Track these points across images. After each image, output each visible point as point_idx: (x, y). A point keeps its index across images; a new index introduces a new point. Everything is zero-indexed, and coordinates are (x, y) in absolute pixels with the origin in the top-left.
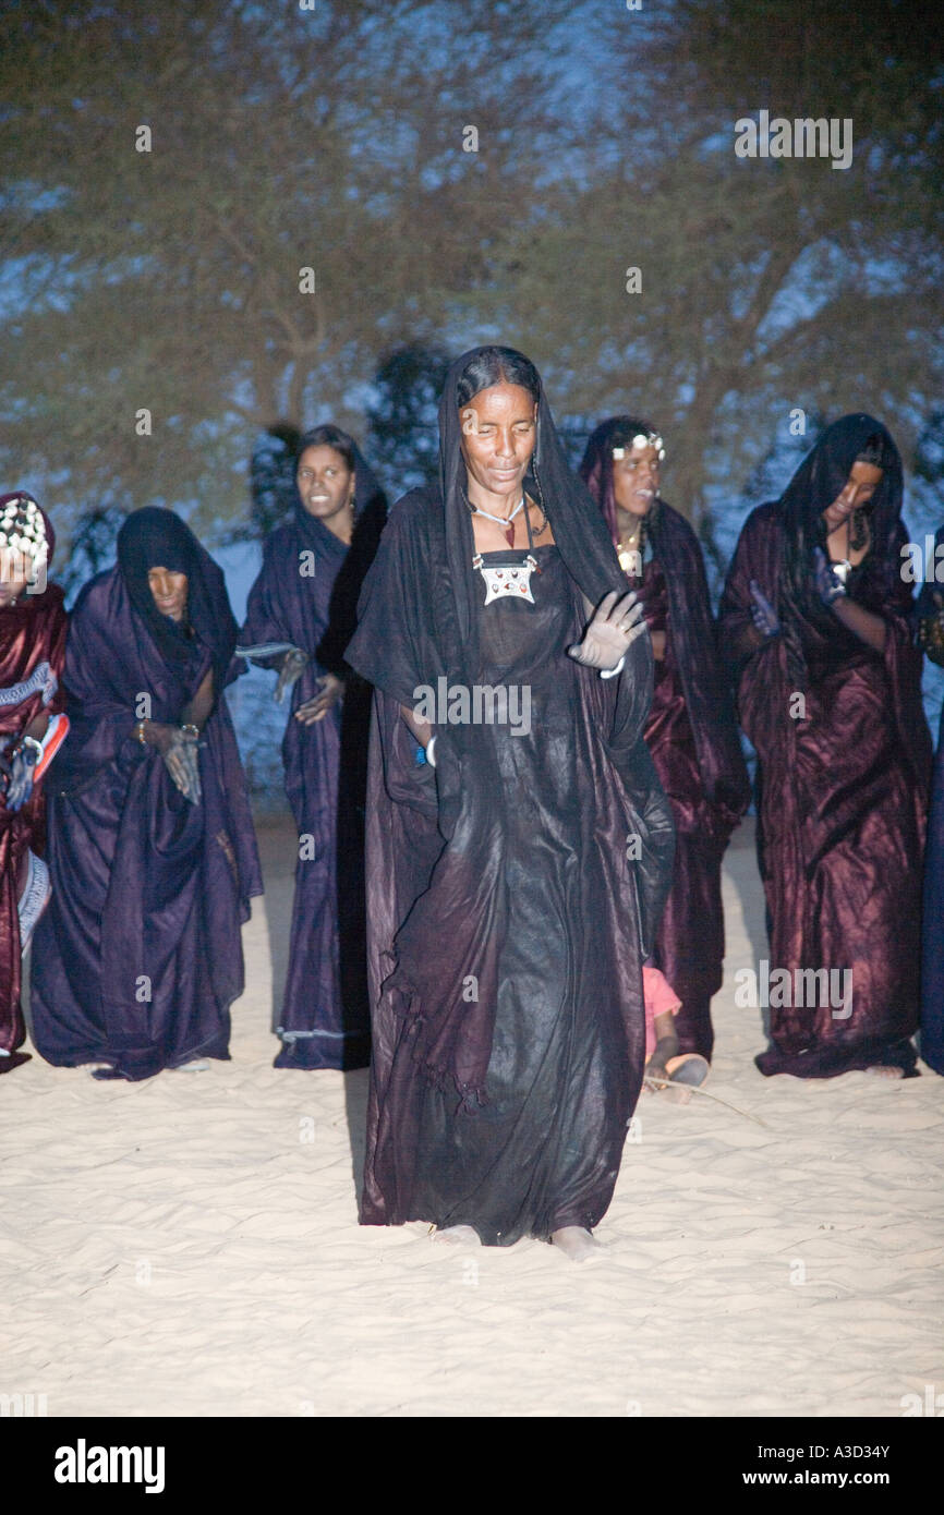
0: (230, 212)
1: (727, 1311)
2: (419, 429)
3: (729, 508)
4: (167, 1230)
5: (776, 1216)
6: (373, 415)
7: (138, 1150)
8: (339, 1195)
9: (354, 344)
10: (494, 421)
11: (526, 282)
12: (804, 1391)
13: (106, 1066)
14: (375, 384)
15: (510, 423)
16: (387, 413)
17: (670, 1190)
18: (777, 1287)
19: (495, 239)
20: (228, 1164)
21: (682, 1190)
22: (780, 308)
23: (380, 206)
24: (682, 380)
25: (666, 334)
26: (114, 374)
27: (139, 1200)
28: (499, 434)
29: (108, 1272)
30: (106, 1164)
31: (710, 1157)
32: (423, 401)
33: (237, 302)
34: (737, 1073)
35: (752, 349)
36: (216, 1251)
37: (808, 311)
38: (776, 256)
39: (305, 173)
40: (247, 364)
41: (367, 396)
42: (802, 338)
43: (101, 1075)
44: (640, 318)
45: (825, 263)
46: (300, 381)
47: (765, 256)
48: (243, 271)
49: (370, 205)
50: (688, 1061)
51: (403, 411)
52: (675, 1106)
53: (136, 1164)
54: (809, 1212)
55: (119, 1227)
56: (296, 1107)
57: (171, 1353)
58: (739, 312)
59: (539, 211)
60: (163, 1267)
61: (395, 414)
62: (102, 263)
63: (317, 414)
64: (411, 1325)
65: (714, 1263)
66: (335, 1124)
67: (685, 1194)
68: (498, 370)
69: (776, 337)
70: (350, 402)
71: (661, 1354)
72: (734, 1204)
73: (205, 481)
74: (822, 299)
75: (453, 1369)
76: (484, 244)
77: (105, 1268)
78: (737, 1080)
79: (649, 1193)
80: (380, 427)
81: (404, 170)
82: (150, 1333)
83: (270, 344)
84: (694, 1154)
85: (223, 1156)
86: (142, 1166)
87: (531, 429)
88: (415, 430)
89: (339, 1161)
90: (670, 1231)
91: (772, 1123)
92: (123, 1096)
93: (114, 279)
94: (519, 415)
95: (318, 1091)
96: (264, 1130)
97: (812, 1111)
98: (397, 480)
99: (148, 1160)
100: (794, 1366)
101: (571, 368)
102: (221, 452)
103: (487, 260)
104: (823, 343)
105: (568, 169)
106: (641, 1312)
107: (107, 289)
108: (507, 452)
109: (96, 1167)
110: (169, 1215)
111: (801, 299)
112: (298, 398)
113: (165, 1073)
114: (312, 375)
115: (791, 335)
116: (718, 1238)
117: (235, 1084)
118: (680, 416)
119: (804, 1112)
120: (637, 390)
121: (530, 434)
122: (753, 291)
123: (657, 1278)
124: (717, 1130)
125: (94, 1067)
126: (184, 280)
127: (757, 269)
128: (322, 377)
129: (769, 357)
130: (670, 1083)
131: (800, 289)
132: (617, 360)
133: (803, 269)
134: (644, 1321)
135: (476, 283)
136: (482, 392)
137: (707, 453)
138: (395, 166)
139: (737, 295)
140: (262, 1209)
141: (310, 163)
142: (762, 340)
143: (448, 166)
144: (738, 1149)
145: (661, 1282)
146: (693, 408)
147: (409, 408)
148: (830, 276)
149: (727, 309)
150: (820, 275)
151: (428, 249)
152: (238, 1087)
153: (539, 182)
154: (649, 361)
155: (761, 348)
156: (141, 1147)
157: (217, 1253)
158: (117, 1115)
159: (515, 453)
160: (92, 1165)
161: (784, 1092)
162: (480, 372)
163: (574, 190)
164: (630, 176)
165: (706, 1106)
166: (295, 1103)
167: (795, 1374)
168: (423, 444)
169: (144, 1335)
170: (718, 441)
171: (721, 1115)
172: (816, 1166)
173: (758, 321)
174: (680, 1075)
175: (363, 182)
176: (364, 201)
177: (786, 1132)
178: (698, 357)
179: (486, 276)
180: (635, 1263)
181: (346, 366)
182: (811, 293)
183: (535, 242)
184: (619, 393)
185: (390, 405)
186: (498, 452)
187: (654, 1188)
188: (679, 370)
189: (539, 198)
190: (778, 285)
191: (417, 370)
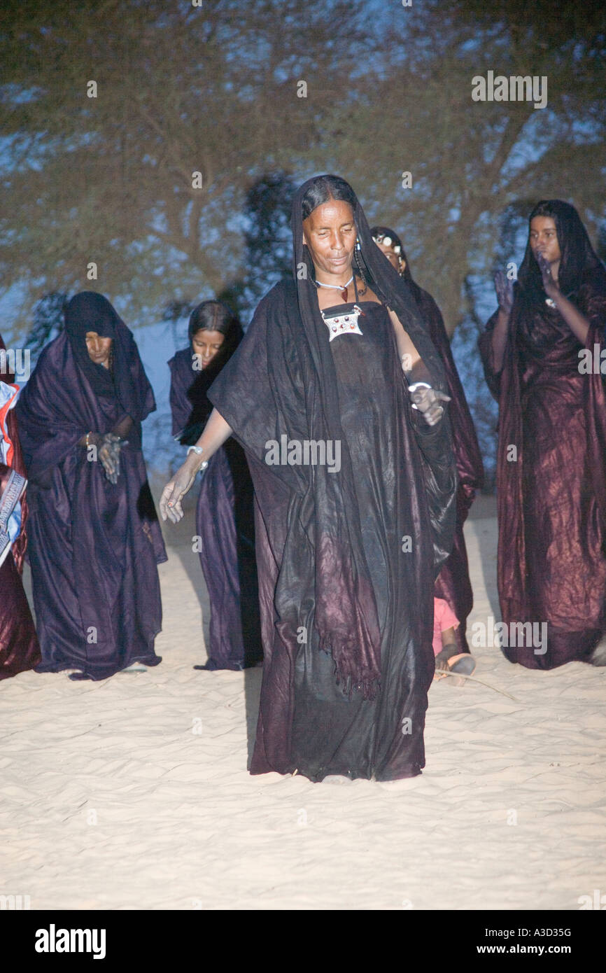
0: (148, 101)
1: (489, 821)
2: (278, 244)
3: (484, 290)
4: (120, 777)
5: (522, 759)
6: (247, 235)
7: (100, 725)
8: (232, 752)
9: (232, 188)
10: (328, 226)
11: (345, 142)
12: (540, 872)
13: (78, 671)
14: (247, 214)
15: (339, 225)
16: (255, 234)
17: (451, 743)
18: (522, 805)
19: (325, 115)
20: (159, 733)
21: (459, 742)
22: (517, 155)
23: (247, 95)
24: (452, 206)
25: (440, 175)
26: (74, 212)
27: (102, 758)
28: (332, 235)
29: (82, 805)
30: (78, 736)
31: (477, 721)
32: (279, 225)
33: (154, 162)
34: (496, 665)
35: (498, 183)
36: (152, 790)
37: (535, 156)
38: (512, 121)
39: (198, 73)
40: (161, 203)
41: (242, 222)
42: (531, 175)
43: (74, 677)
44: (423, 164)
45: (546, 124)
46: (197, 213)
47: (506, 120)
48: (158, 139)
49: (240, 94)
50: (462, 659)
51: (266, 231)
52: (454, 687)
53: (99, 735)
54: (543, 755)
55: (88, 777)
56: (204, 695)
57: (123, 857)
58: (489, 159)
59: (353, 95)
60: (117, 801)
61: (261, 234)
62: (63, 137)
63: (209, 235)
64: (281, 835)
65: (481, 790)
66: (229, 705)
67: (461, 746)
68: (328, 192)
69: (514, 174)
70: (231, 226)
71: (445, 850)
72: (493, 751)
73: (135, 282)
74: (544, 148)
75: (309, 863)
76: (318, 118)
77: (79, 804)
78: (495, 670)
79: (437, 745)
80: (252, 243)
81: (263, 70)
82: (109, 845)
83: (176, 189)
84: (466, 719)
85: (156, 728)
86: (103, 736)
87: (353, 229)
88: (274, 245)
89: (232, 730)
90: (452, 770)
91: (518, 697)
92: (89, 691)
93: (71, 148)
94: (344, 219)
95: (218, 684)
96: (183, 711)
97: (546, 689)
98: (264, 278)
99: (107, 732)
100: (533, 855)
101: (377, 200)
102: (146, 262)
103: (319, 129)
104: (545, 178)
105: (372, 66)
106: (432, 823)
107: (67, 155)
108: (338, 246)
109: (72, 737)
110: (121, 767)
111: (530, 148)
112: (196, 225)
113: (117, 675)
114: (205, 210)
115: (523, 173)
116: (484, 774)
117: (164, 680)
118: (451, 229)
119: (539, 690)
120: (422, 213)
121: (353, 233)
122: (497, 144)
123: (443, 800)
124: (482, 703)
125: (70, 672)
126: (118, 148)
127: (500, 130)
128: (211, 210)
129: (509, 188)
130: (449, 673)
131: (529, 142)
132: (408, 194)
133: (530, 129)
134: (433, 830)
135: (313, 144)
136: (318, 208)
137: (469, 254)
138: (257, 67)
139: (487, 147)
140: (182, 762)
141: (200, 66)
142: (505, 177)
143: (292, 66)
144: (496, 715)
145: (445, 804)
146: (459, 224)
147: (270, 229)
148: (549, 133)
149: (480, 156)
150: (541, 133)
151: (279, 123)
152: (165, 683)
153: (353, 75)
154: (429, 194)
155: (504, 182)
156: (102, 724)
157: (153, 791)
158: (86, 703)
159: (344, 246)
160: (70, 736)
161: (527, 677)
162: (315, 194)
163: (377, 81)
164: (413, 69)
165: (475, 687)
166: (204, 692)
167: (536, 860)
168: (280, 253)
169: (105, 846)
170: (476, 246)
171: (486, 693)
172: (548, 725)
173: (502, 165)
174: (458, 667)
175: (235, 78)
176: (236, 91)
177: (528, 703)
178: (462, 189)
179: (319, 139)
180: (429, 792)
181: (228, 202)
182: (536, 144)
183: (351, 116)
184: (410, 215)
185: (257, 228)
186: (332, 247)
187: (441, 742)
188: (449, 199)
189: (353, 86)
190: (514, 140)
191: (274, 204)
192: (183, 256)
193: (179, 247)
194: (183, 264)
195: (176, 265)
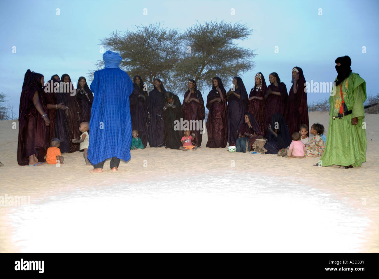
19: (174, 64)
22: (203, 71)
25: (192, 74)
33: (148, 70)
37: (206, 72)
40: (149, 76)
44: (189, 72)
47: (202, 66)
49: (162, 60)
58: (199, 72)
59: (179, 61)
62: (134, 66)
74: (207, 71)
101: (182, 77)
103: (173, 66)
104: (208, 75)
105: (182, 57)
107: (135, 69)
111: (205, 70)
115: (204, 74)
122: (201, 69)
126: (143, 68)
127: (201, 67)
129: (202, 76)
132: (187, 76)
133: (206, 67)
135: (172, 68)
138: (164, 57)
139: (199, 70)
141: (156, 56)
143: (170, 57)
147: (166, 81)
150: (207, 68)
154: (190, 76)
155: (202, 75)
164: (188, 58)
168: (167, 85)
173: (201, 73)
175: (161, 58)
183: (179, 64)
189: (179, 60)
190: (203, 69)
191: (166, 77)
192: (152, 85)
193: (152, 83)
194: (152, 86)
195: (151, 86)
